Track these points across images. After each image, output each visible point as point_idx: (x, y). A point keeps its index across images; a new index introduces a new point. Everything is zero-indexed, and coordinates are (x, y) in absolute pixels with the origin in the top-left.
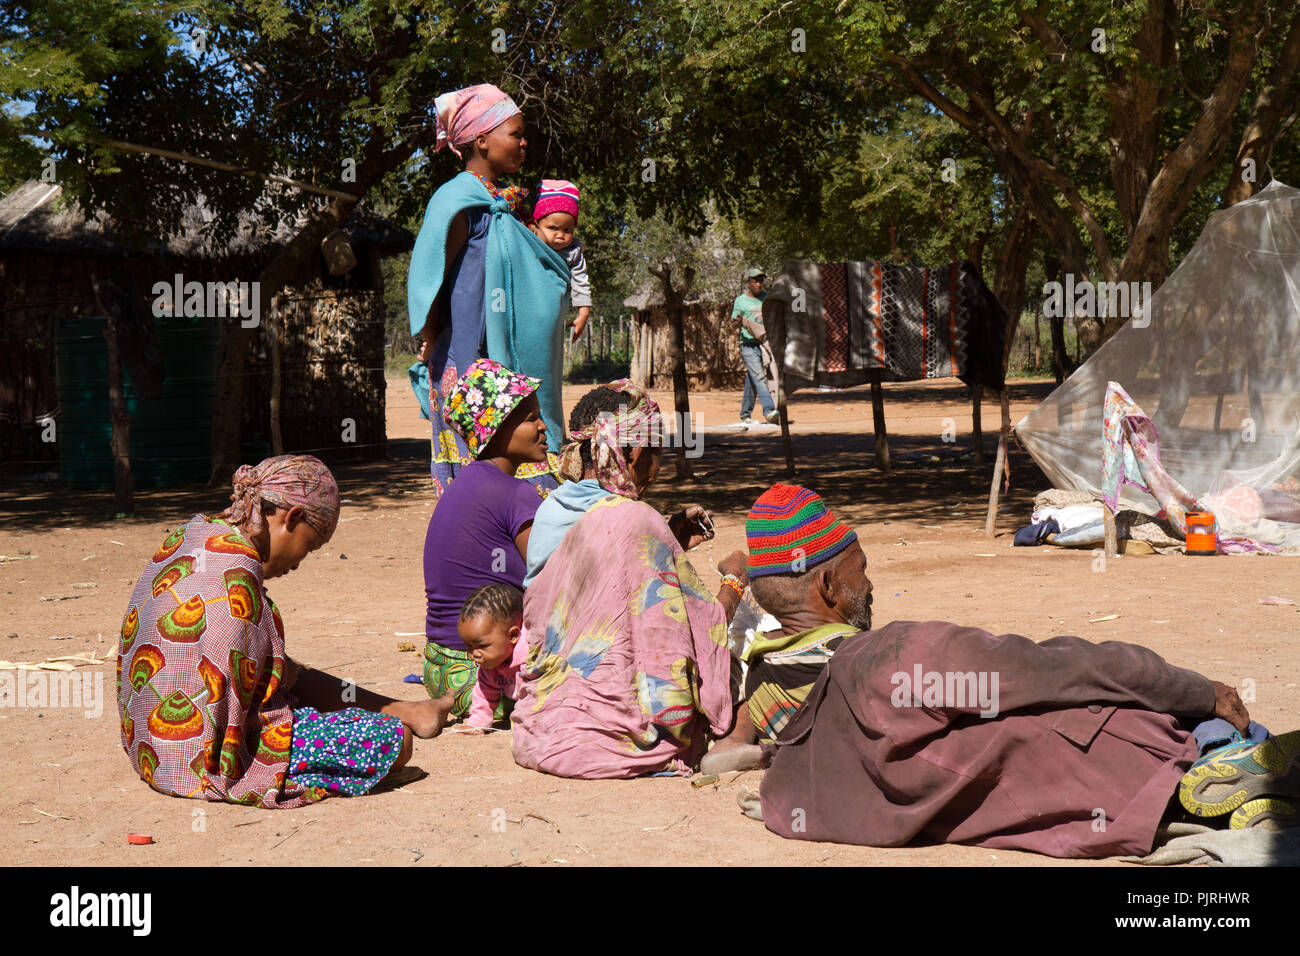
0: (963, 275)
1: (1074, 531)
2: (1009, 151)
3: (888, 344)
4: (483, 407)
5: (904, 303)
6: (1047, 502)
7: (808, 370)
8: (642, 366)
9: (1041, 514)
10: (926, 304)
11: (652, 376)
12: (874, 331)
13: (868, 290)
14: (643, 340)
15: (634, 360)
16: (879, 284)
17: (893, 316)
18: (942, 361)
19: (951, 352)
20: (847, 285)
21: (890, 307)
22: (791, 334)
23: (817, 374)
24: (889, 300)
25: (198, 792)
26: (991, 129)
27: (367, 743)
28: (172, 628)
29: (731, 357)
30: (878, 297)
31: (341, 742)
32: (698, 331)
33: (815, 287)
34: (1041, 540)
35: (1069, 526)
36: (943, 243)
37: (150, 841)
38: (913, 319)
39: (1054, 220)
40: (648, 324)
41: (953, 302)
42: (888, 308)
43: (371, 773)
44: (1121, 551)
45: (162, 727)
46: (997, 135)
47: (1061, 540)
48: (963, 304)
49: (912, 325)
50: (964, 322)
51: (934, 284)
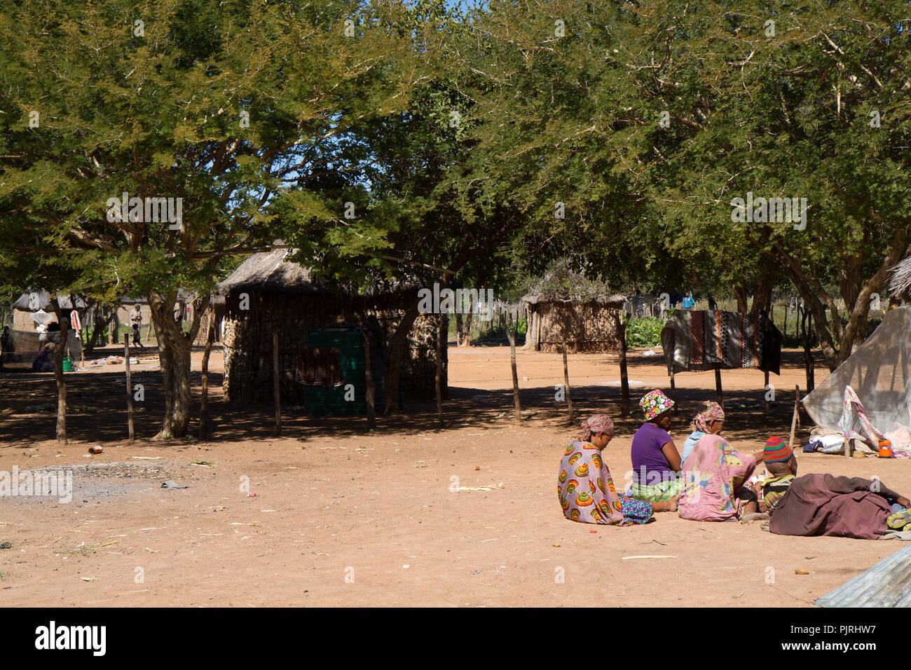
0: (760, 316)
1: (831, 446)
2: (791, 268)
3: (724, 351)
4: (655, 407)
5: (733, 331)
6: (816, 433)
7: (686, 363)
8: (533, 336)
9: (814, 439)
10: (742, 331)
11: (539, 343)
12: (717, 344)
13: (714, 324)
14: (534, 322)
15: (528, 334)
16: (719, 321)
17: (727, 337)
18: (750, 359)
19: (755, 353)
20: (703, 321)
21: (726, 333)
22: (677, 345)
23: (690, 365)
24: (724, 329)
25: (594, 521)
26: (782, 257)
27: (642, 509)
28: (579, 474)
29: (588, 333)
30: (718, 327)
31: (634, 509)
32: (569, 317)
33: (689, 323)
34: (815, 450)
35: (828, 445)
36: (728, 278)
37: (596, 532)
38: (737, 338)
39: (812, 300)
40: (538, 312)
41: (756, 329)
42: (724, 333)
43: (644, 518)
44: (851, 456)
45: (580, 503)
46: (785, 261)
47: (824, 451)
48: (760, 331)
49: (736, 341)
50: (761, 340)
51: (746, 321)
